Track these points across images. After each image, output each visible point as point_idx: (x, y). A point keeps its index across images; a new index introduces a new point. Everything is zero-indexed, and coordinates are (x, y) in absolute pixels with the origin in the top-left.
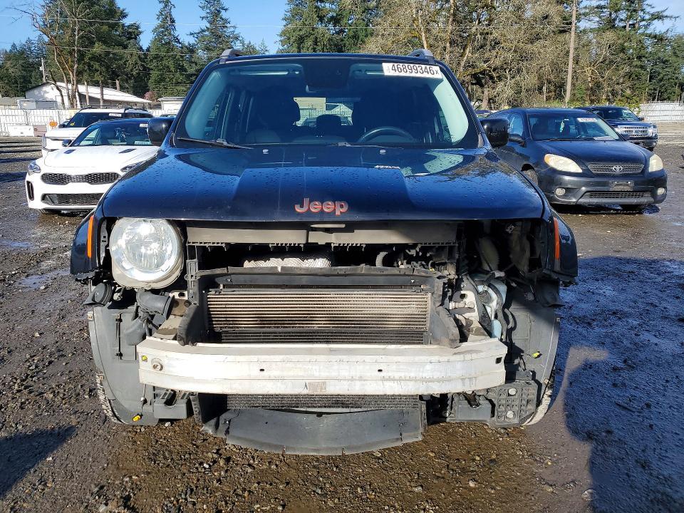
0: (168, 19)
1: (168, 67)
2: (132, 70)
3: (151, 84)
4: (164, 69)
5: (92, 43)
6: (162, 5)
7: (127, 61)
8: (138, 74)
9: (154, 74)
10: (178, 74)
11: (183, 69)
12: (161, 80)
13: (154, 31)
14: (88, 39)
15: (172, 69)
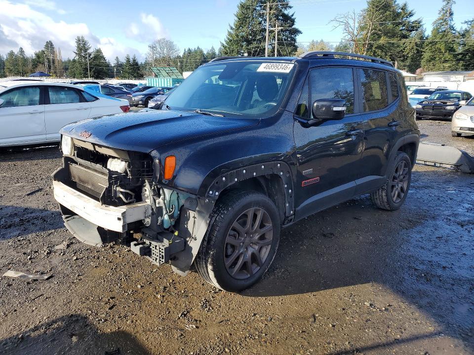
0: (448, 13)
1: (440, 49)
2: (408, 54)
3: (423, 63)
4: (436, 51)
5: (380, 37)
6: (445, 3)
7: (406, 47)
8: (413, 55)
9: (427, 55)
10: (447, 54)
11: (451, 50)
12: (432, 59)
13: (434, 23)
14: (378, 34)
15: (443, 51)
